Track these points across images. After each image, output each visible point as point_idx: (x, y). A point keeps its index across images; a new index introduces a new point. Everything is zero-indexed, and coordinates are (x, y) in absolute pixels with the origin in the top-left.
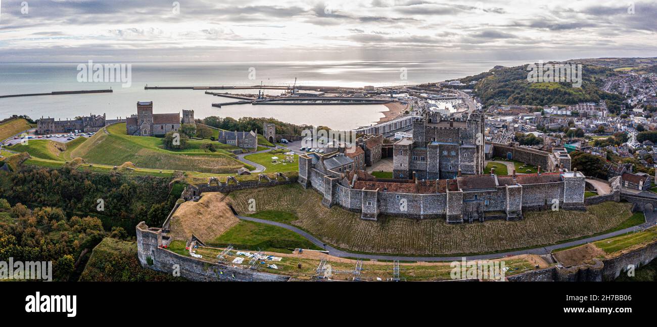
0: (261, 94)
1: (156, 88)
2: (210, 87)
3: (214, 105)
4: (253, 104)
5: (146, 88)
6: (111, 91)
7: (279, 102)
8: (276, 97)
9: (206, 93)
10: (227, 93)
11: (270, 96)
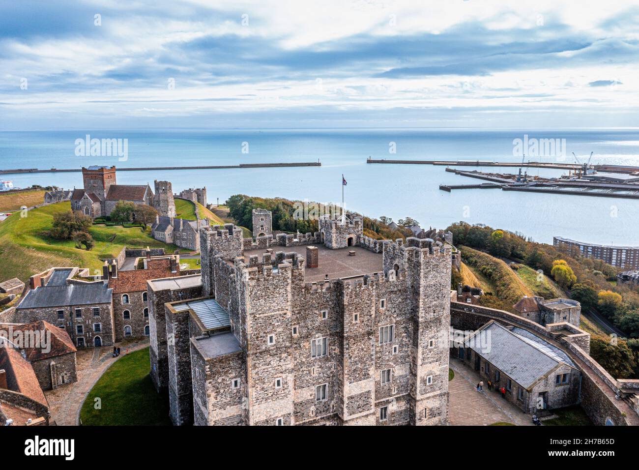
0: (523, 174)
1: (383, 162)
2: (459, 162)
3: (442, 188)
4: (504, 189)
5: (369, 162)
6: (319, 165)
7: (551, 188)
8: (548, 180)
9: (448, 170)
10: (475, 172)
11: (539, 179)
